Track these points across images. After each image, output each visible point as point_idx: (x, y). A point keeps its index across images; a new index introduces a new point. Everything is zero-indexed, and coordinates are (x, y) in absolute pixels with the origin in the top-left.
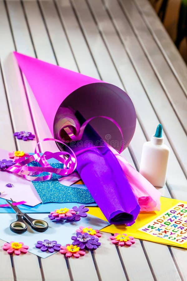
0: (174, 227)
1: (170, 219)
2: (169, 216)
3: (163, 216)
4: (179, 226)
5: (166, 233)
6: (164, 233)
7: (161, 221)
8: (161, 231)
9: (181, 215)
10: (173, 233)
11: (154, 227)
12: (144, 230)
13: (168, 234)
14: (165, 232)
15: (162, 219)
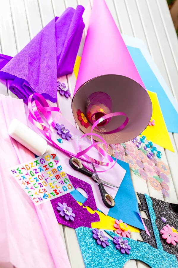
0: (36, 180)
1: (36, 170)
3: (32, 163)
4: (40, 181)
7: (28, 168)
8: (25, 180)
10: (33, 187)
11: (21, 172)
12: (12, 171)
13: (30, 186)
14: (28, 183)
15: (30, 166)
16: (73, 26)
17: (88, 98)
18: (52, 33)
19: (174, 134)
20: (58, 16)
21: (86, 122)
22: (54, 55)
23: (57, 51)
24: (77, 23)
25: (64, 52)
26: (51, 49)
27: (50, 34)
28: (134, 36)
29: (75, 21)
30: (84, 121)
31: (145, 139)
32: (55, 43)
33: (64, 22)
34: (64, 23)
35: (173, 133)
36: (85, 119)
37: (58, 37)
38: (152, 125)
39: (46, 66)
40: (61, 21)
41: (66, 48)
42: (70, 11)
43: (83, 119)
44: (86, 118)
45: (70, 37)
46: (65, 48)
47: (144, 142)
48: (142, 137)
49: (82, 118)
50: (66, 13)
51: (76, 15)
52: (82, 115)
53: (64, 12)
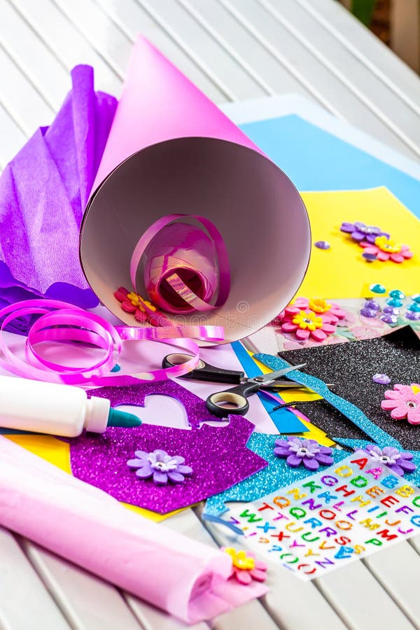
1: (311, 502)
2: (312, 491)
4: (326, 524)
5: (280, 539)
6: (277, 539)
7: (283, 502)
8: (271, 532)
9: (348, 494)
11: (255, 518)
13: (286, 543)
15: (290, 497)
23: (67, 189)
24: (85, 105)
26: (44, 188)
28: (268, 94)
29: (79, 105)
31: (401, 296)
37: (63, 160)
38: (406, 258)
39: (42, 231)
43: (138, 307)
44: (147, 303)
47: (401, 305)
48: (391, 296)
49: (135, 303)
52: (133, 296)
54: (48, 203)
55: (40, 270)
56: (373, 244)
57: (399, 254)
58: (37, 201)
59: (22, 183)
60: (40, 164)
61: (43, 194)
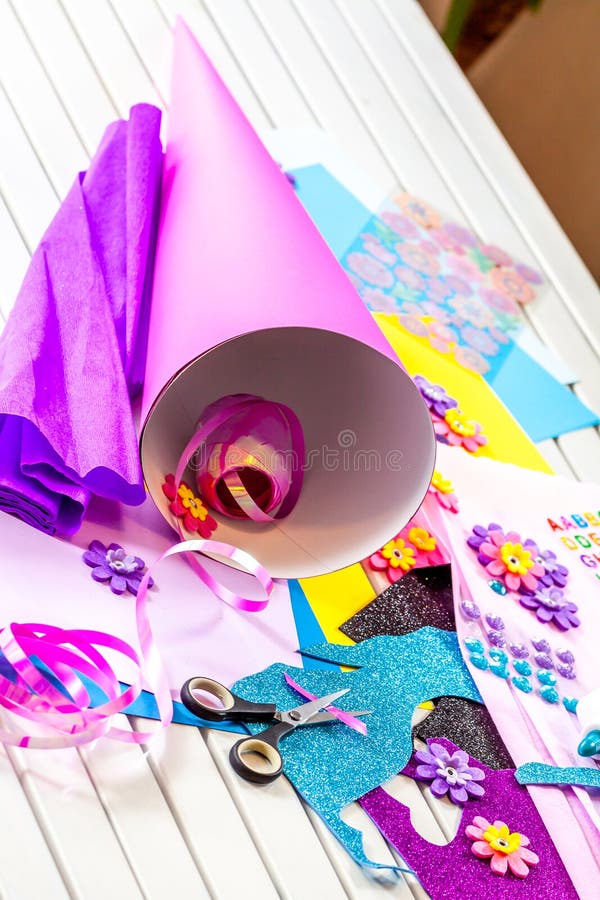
16: (136, 188)
17: (197, 423)
18: (80, 243)
19: (561, 440)
20: (82, 169)
21: (203, 518)
22: (105, 322)
24: (147, 173)
25: (136, 298)
26: (88, 301)
27: (73, 248)
29: (139, 171)
30: (195, 513)
32: (97, 274)
33: (106, 183)
34: (107, 187)
35: (555, 439)
36: (196, 507)
39: (84, 371)
40: (95, 184)
41: (138, 278)
42: (115, 136)
43: (189, 509)
44: (198, 502)
45: (138, 235)
46: (134, 282)
49: (186, 503)
50: (105, 145)
51: (135, 145)
52: (185, 493)
53: (101, 145)
54: (92, 327)
55: (79, 436)
56: (442, 418)
57: (472, 438)
58: (78, 319)
59: (59, 282)
60: (82, 256)
61: (86, 309)
